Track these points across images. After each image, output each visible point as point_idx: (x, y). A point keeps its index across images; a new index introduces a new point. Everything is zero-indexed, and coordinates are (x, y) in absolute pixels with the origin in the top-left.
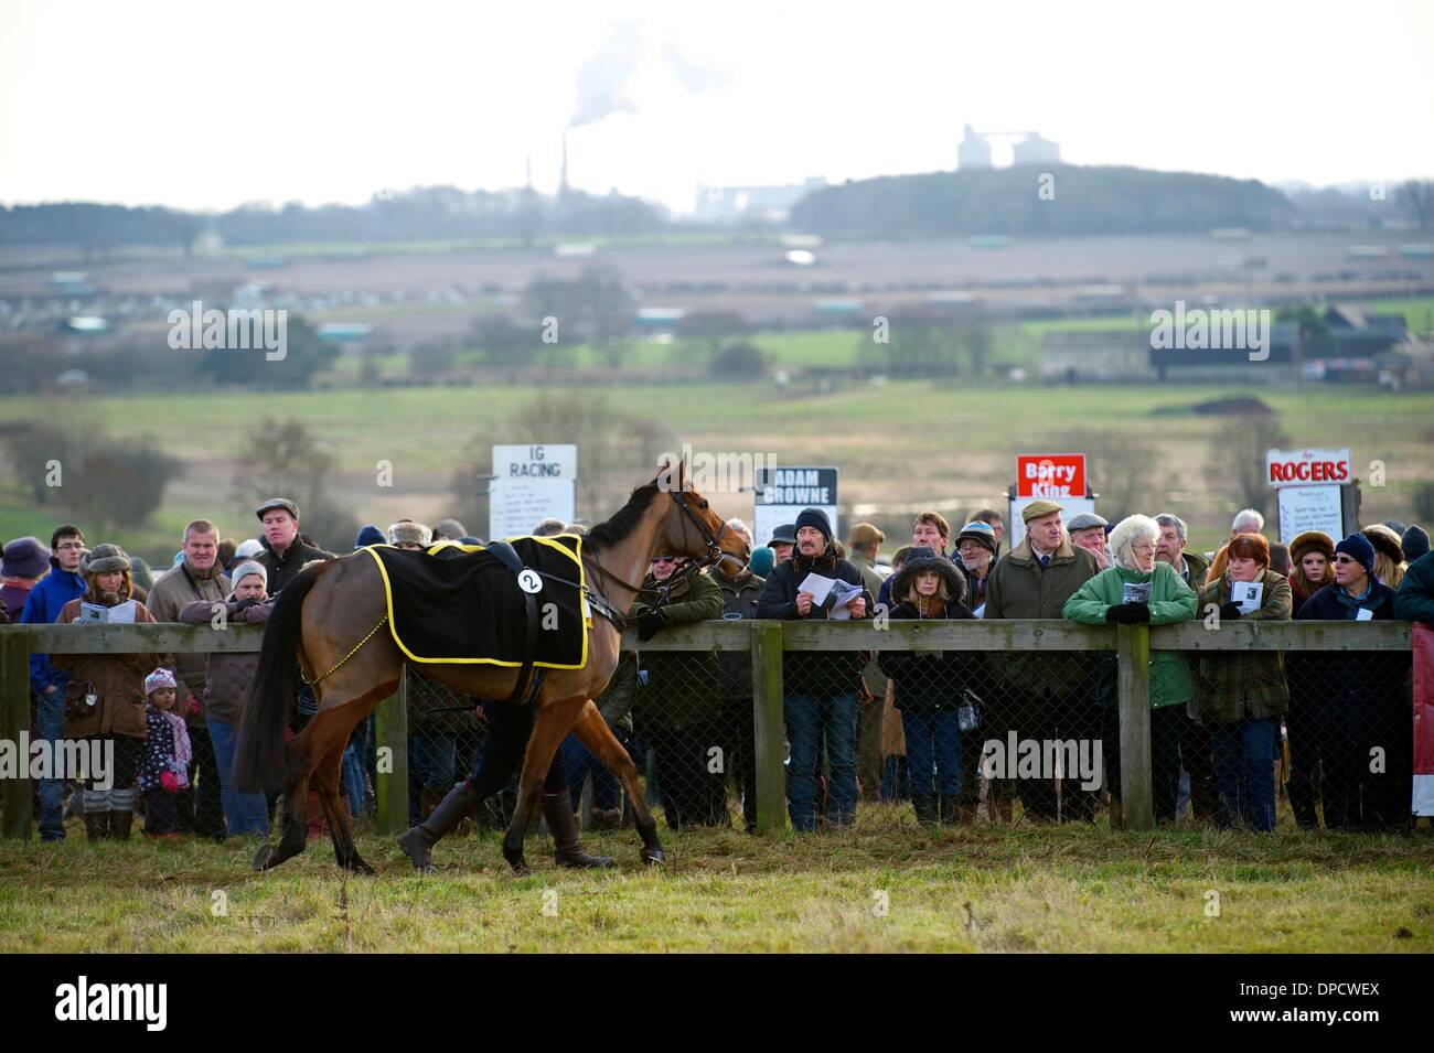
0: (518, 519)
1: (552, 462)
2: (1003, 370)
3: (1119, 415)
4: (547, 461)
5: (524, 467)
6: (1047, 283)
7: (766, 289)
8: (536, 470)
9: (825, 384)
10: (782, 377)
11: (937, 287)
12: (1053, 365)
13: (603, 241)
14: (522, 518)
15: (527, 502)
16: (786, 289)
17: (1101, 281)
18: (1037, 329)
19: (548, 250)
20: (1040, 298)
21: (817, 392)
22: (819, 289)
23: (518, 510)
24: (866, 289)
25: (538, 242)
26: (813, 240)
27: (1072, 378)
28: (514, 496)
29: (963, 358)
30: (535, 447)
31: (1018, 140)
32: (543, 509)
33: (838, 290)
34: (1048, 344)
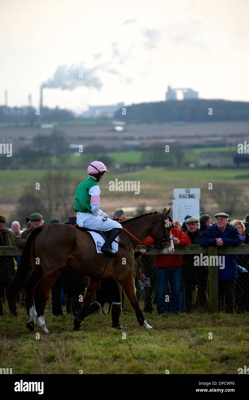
0: (182, 212)
1: (193, 194)
2: (187, 164)
3: (225, 178)
4: (191, 193)
5: (184, 195)
6: (198, 137)
7: (109, 139)
8: (187, 196)
9: (131, 168)
10: (118, 166)
11: (163, 138)
12: (203, 162)
13: (56, 123)
14: (183, 211)
15: (185, 206)
16: (115, 139)
17: (215, 136)
18: (198, 151)
19: (39, 126)
20: (196, 141)
21: (129, 171)
22: (126, 139)
23: (182, 209)
24: (141, 139)
25: (35, 124)
26: (122, 123)
27: (209, 167)
28: (180, 204)
29: (174, 160)
30: (187, 189)
31: (185, 91)
32: (190, 209)
33: (132, 139)
34: (202, 156)
